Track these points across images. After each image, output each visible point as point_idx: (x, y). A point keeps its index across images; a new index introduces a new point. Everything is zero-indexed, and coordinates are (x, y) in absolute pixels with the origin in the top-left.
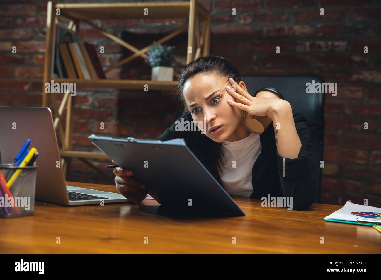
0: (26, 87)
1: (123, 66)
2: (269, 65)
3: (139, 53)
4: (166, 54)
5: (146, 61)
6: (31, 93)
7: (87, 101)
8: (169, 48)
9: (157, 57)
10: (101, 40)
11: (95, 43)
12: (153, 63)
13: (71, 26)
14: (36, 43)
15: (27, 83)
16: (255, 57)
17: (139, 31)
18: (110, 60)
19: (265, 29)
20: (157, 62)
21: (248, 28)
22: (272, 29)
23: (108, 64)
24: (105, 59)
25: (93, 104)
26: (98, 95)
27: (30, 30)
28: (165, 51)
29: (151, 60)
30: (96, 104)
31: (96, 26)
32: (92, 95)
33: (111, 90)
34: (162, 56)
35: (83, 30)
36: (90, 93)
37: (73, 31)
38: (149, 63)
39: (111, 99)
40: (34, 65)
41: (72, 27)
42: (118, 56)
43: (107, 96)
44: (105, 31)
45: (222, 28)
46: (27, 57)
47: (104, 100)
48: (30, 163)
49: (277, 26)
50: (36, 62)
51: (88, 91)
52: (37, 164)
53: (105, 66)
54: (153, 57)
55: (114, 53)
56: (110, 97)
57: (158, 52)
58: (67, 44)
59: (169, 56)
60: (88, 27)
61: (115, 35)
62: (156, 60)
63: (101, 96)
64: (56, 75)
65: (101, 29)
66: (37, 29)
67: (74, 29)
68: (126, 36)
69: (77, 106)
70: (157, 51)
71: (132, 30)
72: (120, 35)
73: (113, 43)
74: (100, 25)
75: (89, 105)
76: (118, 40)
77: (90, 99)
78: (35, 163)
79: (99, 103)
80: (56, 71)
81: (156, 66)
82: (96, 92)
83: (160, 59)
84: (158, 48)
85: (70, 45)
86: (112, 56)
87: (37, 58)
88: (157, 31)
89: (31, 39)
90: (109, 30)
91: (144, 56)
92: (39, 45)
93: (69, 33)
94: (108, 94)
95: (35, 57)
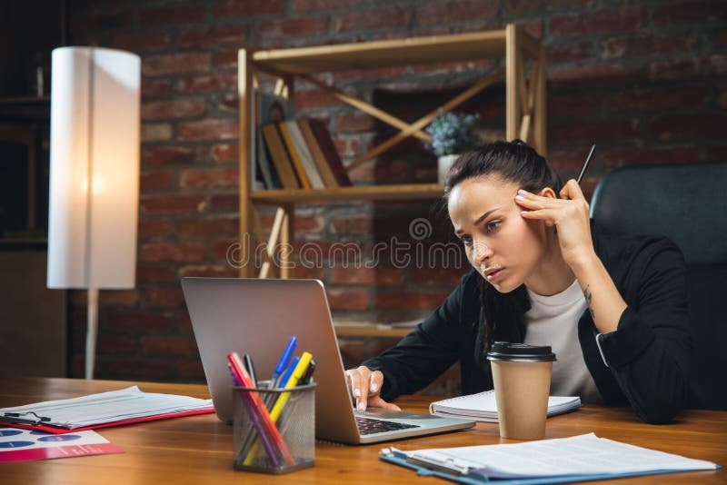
0: (201, 206)
1: (381, 156)
2: (665, 136)
3: (408, 130)
4: (463, 131)
5: (426, 146)
6: (211, 217)
7: (315, 225)
8: (469, 119)
9: (447, 137)
10: (334, 109)
11: (324, 115)
12: (440, 150)
13: (280, 89)
14: (215, 122)
15: (202, 198)
16: (636, 122)
17: (405, 86)
18: (354, 145)
19: (653, 66)
20: (449, 148)
21: (618, 67)
22: (667, 64)
23: (350, 153)
24: (343, 143)
25: (327, 230)
26: (334, 213)
27: (201, 101)
28: (461, 126)
29: (436, 144)
30: (333, 230)
31: (323, 85)
32: (323, 214)
33: (358, 202)
34: (456, 135)
35: (299, 93)
36: (319, 211)
37: (283, 99)
38: (433, 149)
39: (360, 220)
40: (212, 164)
41: (282, 91)
42: (368, 137)
43: (352, 214)
44: (340, 92)
45: (568, 70)
46: (199, 150)
47: (347, 222)
48: (303, 380)
49: (677, 60)
50: (216, 158)
51: (315, 207)
52: (314, 381)
53: (346, 158)
54: (439, 139)
55: (360, 132)
56: (357, 216)
57: (449, 128)
58: (277, 123)
59: (469, 133)
60: (309, 87)
61: (360, 97)
62: (447, 144)
63: (342, 215)
64: (261, 184)
65: (334, 90)
66: (214, 97)
67: (285, 94)
68: (382, 99)
69: (297, 236)
70: (446, 125)
71: (391, 87)
72: (369, 97)
73: (356, 114)
74: (330, 82)
75: (320, 233)
76: (367, 108)
77: (321, 222)
78: (312, 379)
79: (338, 228)
80: (260, 177)
81: (445, 154)
82: (331, 208)
83: (452, 142)
84: (447, 121)
85: (282, 125)
86: (356, 138)
87: (217, 151)
88: (440, 86)
89: (203, 116)
90: (348, 89)
91: (421, 135)
92: (220, 126)
93: (277, 104)
94: (353, 211)
95: (213, 149)
